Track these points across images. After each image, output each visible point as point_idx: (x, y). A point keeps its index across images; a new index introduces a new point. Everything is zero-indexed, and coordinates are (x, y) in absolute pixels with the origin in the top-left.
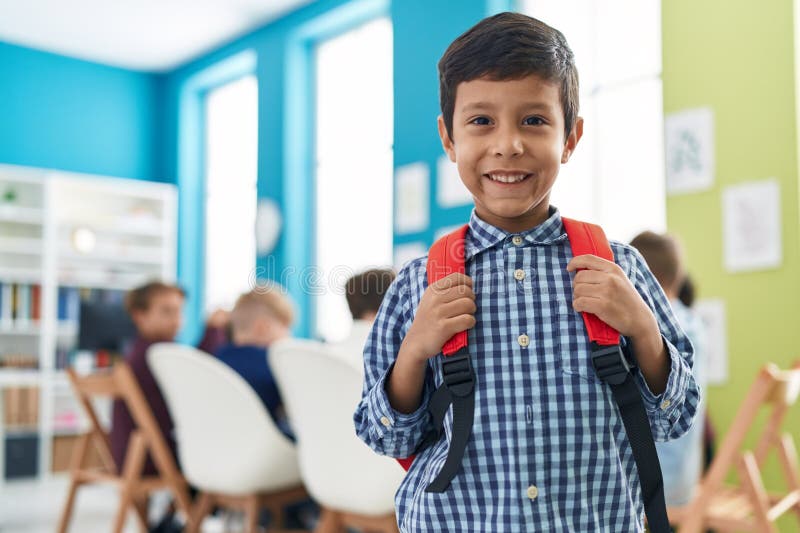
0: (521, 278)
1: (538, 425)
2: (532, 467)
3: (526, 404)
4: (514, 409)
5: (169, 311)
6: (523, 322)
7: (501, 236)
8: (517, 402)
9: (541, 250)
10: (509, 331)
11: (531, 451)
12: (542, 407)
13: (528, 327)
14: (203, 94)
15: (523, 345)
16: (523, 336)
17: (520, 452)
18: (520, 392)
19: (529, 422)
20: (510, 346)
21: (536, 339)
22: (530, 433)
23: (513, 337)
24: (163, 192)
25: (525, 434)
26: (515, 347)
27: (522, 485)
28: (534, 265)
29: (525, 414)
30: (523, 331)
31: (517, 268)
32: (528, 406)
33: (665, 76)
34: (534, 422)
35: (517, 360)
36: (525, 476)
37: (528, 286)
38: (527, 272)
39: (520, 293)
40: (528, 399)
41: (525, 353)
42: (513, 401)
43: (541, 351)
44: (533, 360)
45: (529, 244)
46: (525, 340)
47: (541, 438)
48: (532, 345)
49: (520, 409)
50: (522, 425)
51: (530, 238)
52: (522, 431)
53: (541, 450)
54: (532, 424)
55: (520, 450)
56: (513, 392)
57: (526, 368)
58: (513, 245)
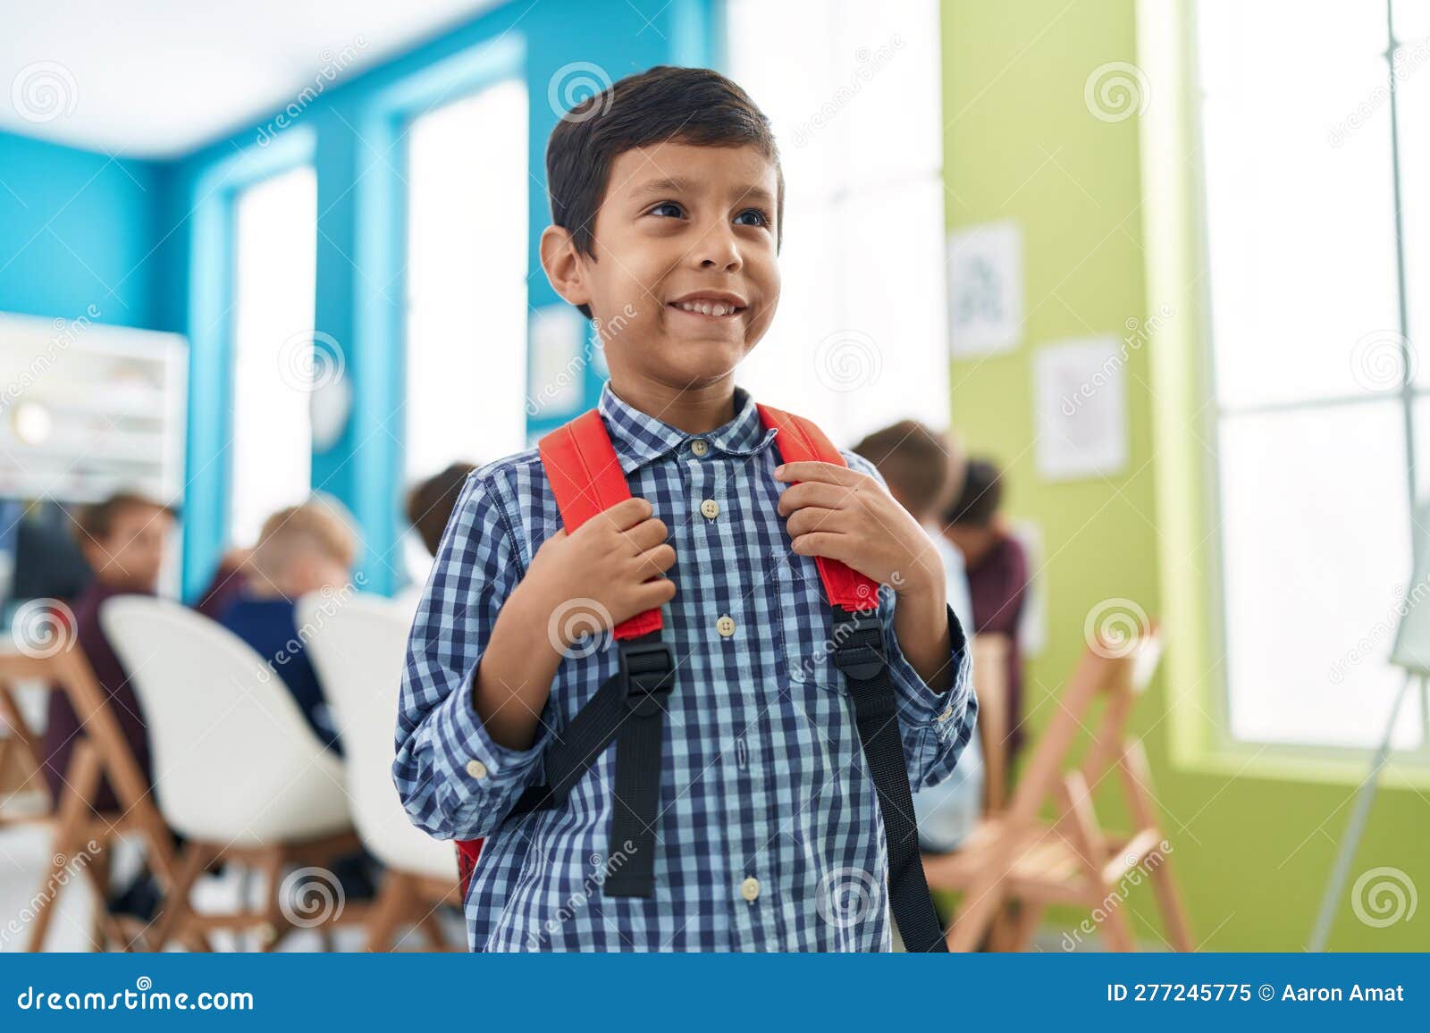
0: (713, 515)
1: (757, 772)
2: (748, 845)
3: (736, 735)
4: (716, 744)
5: (147, 541)
6: (722, 594)
7: (673, 440)
8: (721, 731)
9: (739, 466)
10: (699, 609)
11: (747, 817)
12: (762, 742)
13: (732, 602)
14: (232, 196)
15: (726, 633)
16: (725, 619)
17: (729, 820)
18: (725, 716)
19: (742, 767)
20: (702, 635)
21: (747, 623)
22: (745, 786)
23: (708, 621)
24: (164, 348)
25: (736, 788)
26: (712, 637)
27: (734, 877)
28: (732, 493)
29: (736, 753)
30: (724, 610)
31: (705, 498)
32: (740, 740)
33: (948, 173)
34: (751, 766)
35: (717, 661)
36: (737, 861)
37: (725, 529)
38: (722, 504)
39: (714, 541)
40: (739, 728)
41: (728, 647)
42: (714, 731)
43: (754, 645)
44: (743, 659)
45: (719, 455)
46: (728, 627)
47: (763, 794)
48: (740, 634)
49: (727, 744)
50: (730, 773)
51: (721, 444)
52: (731, 782)
53: (763, 815)
54: (747, 770)
55: (729, 816)
56: (713, 715)
57: (732, 674)
58: (694, 456)
